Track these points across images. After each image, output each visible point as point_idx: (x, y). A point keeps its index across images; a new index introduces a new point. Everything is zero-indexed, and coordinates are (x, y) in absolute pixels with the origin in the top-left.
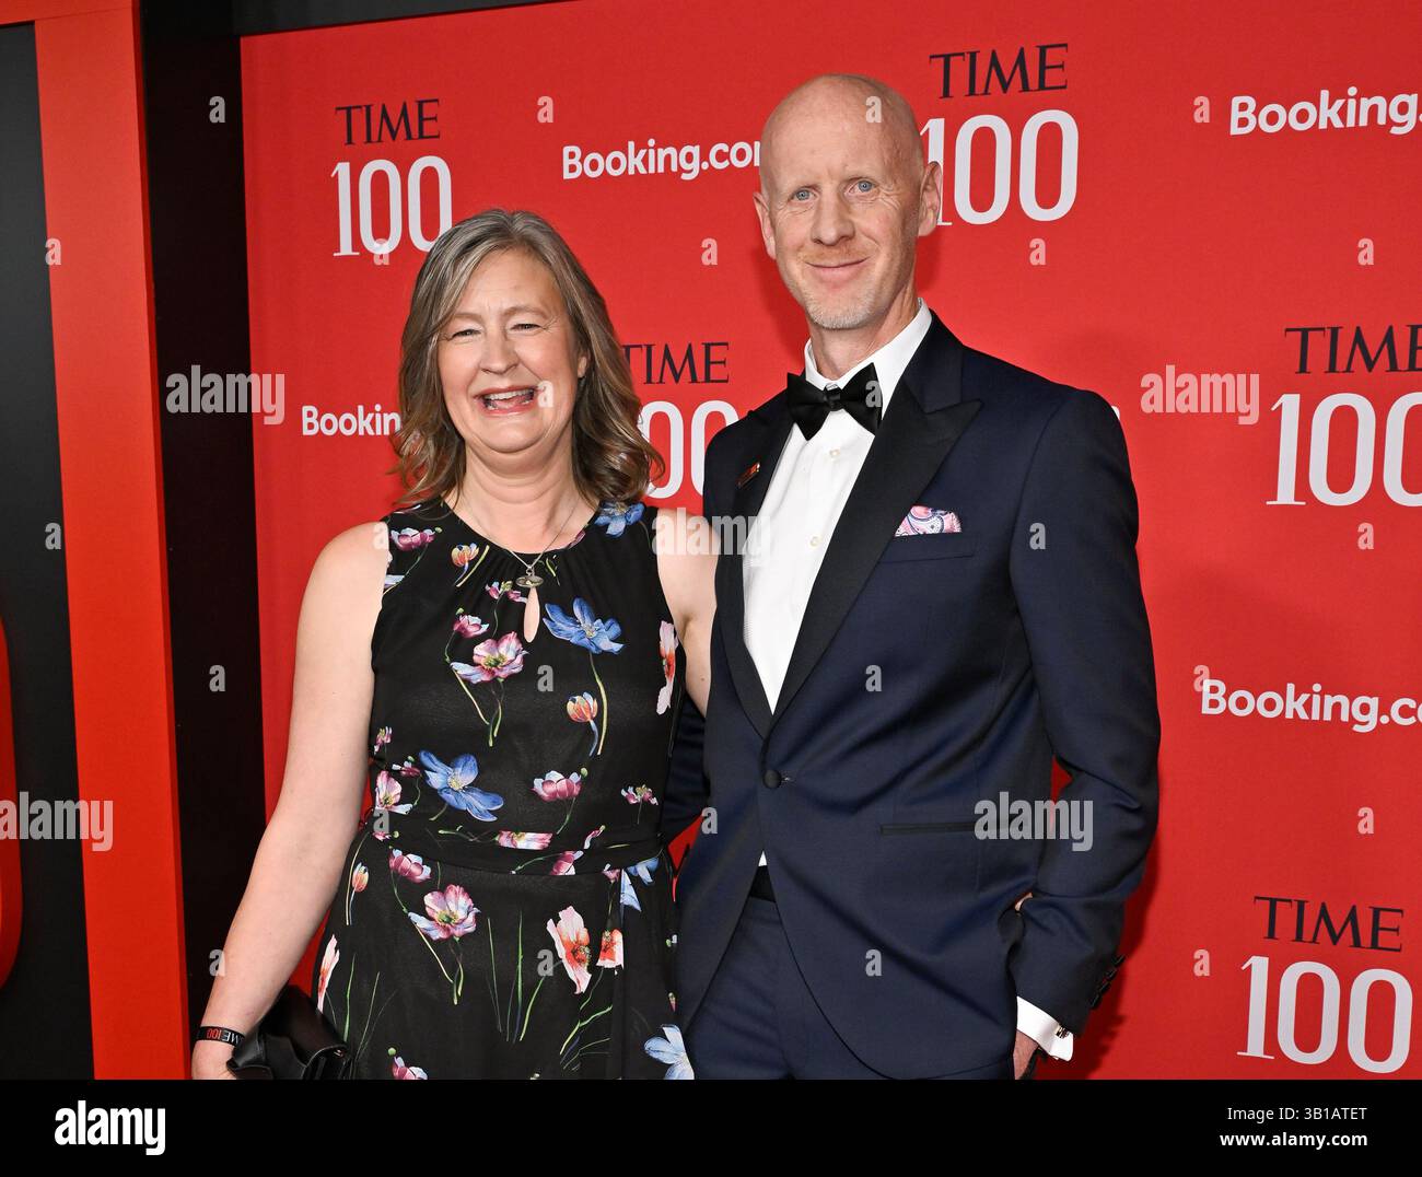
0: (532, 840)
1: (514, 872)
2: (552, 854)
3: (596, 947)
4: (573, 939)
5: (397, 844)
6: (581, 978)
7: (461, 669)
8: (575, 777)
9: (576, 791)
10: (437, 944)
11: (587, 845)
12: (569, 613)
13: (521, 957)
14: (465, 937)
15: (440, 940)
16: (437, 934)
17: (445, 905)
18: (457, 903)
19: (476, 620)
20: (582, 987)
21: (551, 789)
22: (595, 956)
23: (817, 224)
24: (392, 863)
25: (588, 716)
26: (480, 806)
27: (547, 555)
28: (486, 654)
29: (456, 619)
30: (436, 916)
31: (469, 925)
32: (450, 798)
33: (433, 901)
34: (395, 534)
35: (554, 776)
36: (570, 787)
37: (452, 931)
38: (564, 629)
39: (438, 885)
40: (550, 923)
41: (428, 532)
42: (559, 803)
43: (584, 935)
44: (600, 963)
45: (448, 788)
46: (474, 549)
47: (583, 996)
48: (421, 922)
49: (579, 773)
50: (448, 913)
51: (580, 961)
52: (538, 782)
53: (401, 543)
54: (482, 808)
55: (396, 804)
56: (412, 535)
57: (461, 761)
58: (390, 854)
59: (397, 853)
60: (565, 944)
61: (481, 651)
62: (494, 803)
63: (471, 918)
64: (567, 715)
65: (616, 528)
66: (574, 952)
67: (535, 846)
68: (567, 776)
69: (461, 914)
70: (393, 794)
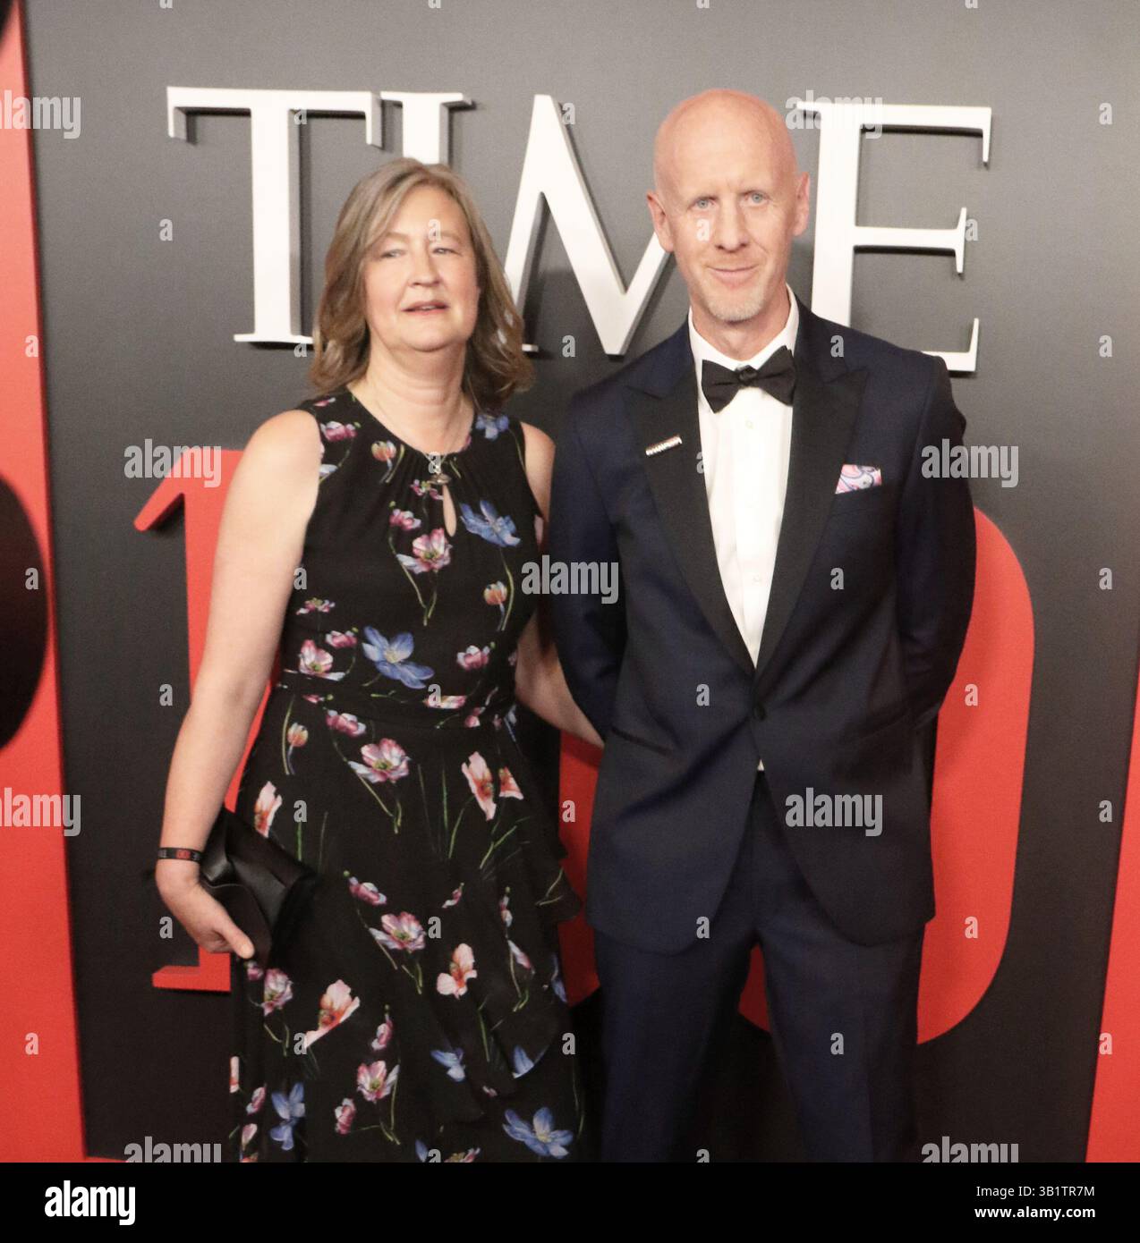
0: (453, 701)
1: (438, 727)
2: (464, 712)
3: (498, 783)
4: (480, 777)
5: (331, 705)
6: (489, 808)
7: (406, 561)
8: (486, 650)
9: (486, 660)
10: (376, 786)
11: (487, 703)
12: (477, 511)
13: (445, 794)
14: (401, 780)
15: (379, 783)
16: (376, 779)
17: (379, 754)
18: (390, 753)
19: (408, 514)
20: (491, 814)
21: (470, 660)
22: (497, 791)
23: (717, 231)
24: (330, 722)
25: (499, 600)
26: (412, 676)
27: (450, 457)
28: (423, 548)
29: (390, 513)
30: (373, 764)
31: (403, 770)
32: (386, 670)
33: (371, 752)
34: (323, 426)
35: (473, 650)
36: (483, 657)
37: (389, 775)
38: (475, 525)
39: (373, 738)
40: (464, 766)
41: (350, 427)
42: (475, 671)
43: (487, 774)
44: (502, 794)
45: (385, 661)
46: (391, 447)
47: (492, 822)
48: (360, 770)
49: (489, 646)
50: (383, 761)
51: (487, 795)
52: (461, 656)
53: (329, 435)
54: (414, 677)
55: (328, 672)
56: (336, 428)
57: (400, 637)
58: (326, 716)
59: (333, 713)
60: (476, 782)
61: (419, 544)
62: (426, 674)
63: (404, 765)
64: (484, 600)
65: (491, 433)
66: (482, 787)
67: (454, 706)
68: (481, 649)
69: (395, 762)
70: (323, 663)
